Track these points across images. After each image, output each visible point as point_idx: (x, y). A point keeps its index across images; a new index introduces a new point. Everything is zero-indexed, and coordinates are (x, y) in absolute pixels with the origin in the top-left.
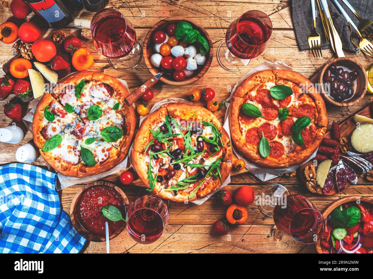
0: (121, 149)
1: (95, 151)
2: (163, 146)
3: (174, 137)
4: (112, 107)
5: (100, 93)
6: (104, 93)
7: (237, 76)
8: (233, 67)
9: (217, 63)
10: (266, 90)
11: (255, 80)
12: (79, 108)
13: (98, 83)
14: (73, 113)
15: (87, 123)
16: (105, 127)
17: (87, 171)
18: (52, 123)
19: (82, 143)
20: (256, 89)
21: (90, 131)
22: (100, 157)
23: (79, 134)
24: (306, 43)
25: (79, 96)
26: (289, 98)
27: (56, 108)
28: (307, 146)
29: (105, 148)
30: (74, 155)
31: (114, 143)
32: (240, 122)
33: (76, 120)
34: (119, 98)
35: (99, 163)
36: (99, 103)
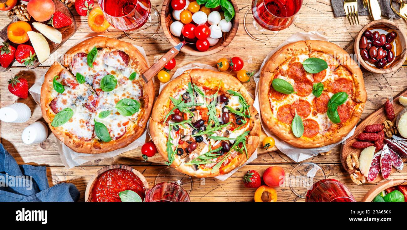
0: (138, 123)
1: (110, 126)
2: (184, 116)
3: (197, 106)
4: (128, 76)
5: (115, 61)
6: (119, 61)
7: (266, 46)
8: (261, 36)
9: (244, 31)
10: (298, 63)
11: (286, 53)
12: (92, 78)
13: (112, 50)
14: (86, 83)
15: (101, 94)
16: (120, 99)
17: (102, 147)
18: (62, 95)
19: (96, 117)
20: (288, 63)
21: (104, 104)
22: (116, 131)
23: (92, 107)
24: (341, 9)
25: (91, 64)
26: (324, 72)
27: (66, 78)
28: (343, 124)
29: (121, 122)
30: (87, 130)
31: (131, 117)
32: (271, 99)
33: (89, 91)
34: (136, 67)
35: (114, 139)
36: (113, 73)
